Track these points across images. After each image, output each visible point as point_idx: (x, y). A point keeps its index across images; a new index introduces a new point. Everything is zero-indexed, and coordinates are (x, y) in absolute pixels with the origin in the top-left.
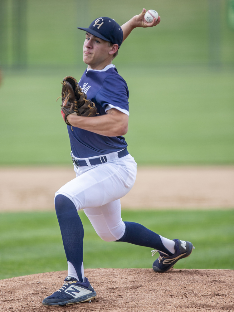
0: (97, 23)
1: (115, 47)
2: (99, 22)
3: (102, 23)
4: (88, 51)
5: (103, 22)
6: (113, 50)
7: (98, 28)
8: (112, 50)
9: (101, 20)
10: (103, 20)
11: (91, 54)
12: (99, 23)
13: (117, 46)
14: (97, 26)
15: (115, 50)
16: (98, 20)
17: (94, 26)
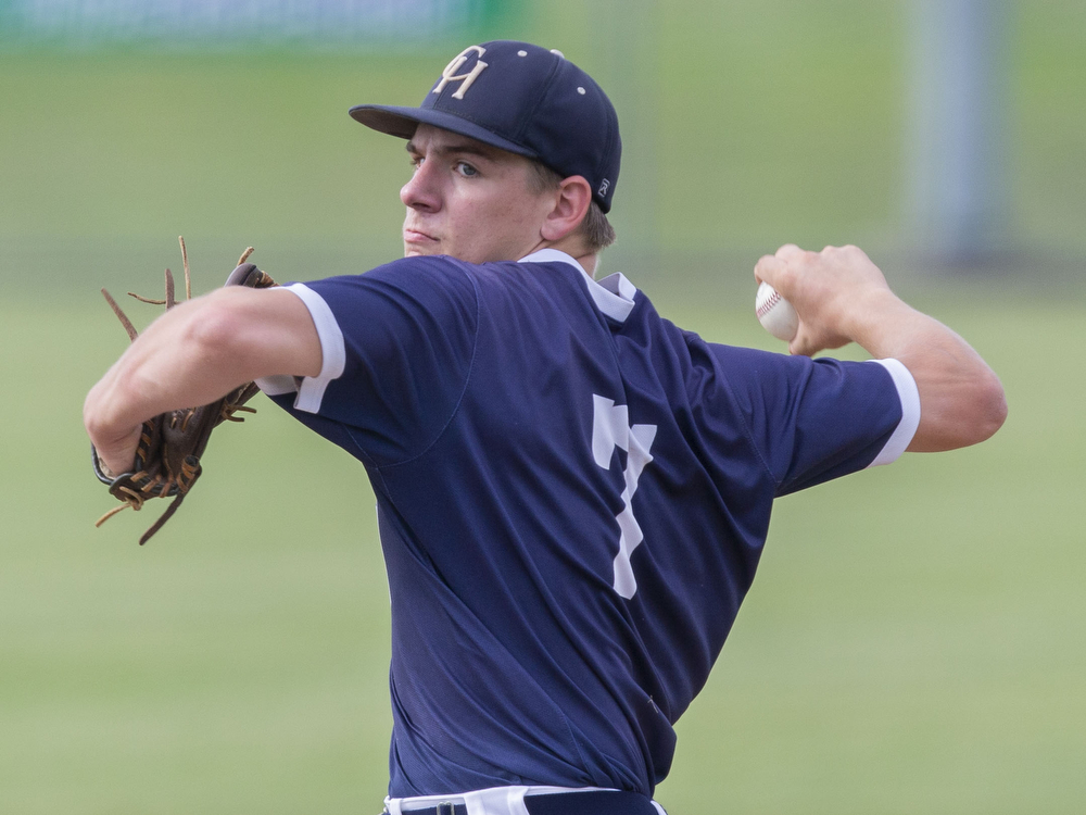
0: (455, 75)
1: (574, 197)
2: (465, 63)
3: (481, 65)
4: (418, 227)
5: (483, 59)
6: (566, 212)
7: (459, 94)
8: (558, 213)
9: (472, 59)
10: (481, 51)
11: (436, 239)
12: (465, 68)
13: (581, 186)
14: (452, 86)
15: (575, 211)
16: (460, 59)
17: (438, 90)
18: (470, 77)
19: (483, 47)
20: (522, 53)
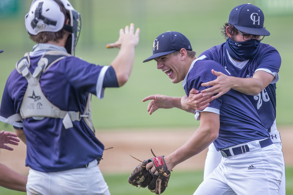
0: (155, 46)
3: (158, 42)
7: (158, 49)
9: (156, 41)
10: (157, 40)
12: (156, 44)
15: (185, 54)
16: (154, 43)
17: (154, 50)
18: (158, 45)
19: (156, 39)
20: (163, 36)
